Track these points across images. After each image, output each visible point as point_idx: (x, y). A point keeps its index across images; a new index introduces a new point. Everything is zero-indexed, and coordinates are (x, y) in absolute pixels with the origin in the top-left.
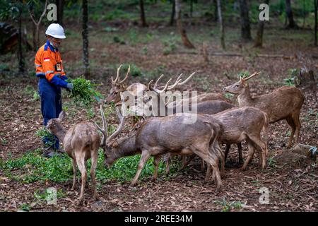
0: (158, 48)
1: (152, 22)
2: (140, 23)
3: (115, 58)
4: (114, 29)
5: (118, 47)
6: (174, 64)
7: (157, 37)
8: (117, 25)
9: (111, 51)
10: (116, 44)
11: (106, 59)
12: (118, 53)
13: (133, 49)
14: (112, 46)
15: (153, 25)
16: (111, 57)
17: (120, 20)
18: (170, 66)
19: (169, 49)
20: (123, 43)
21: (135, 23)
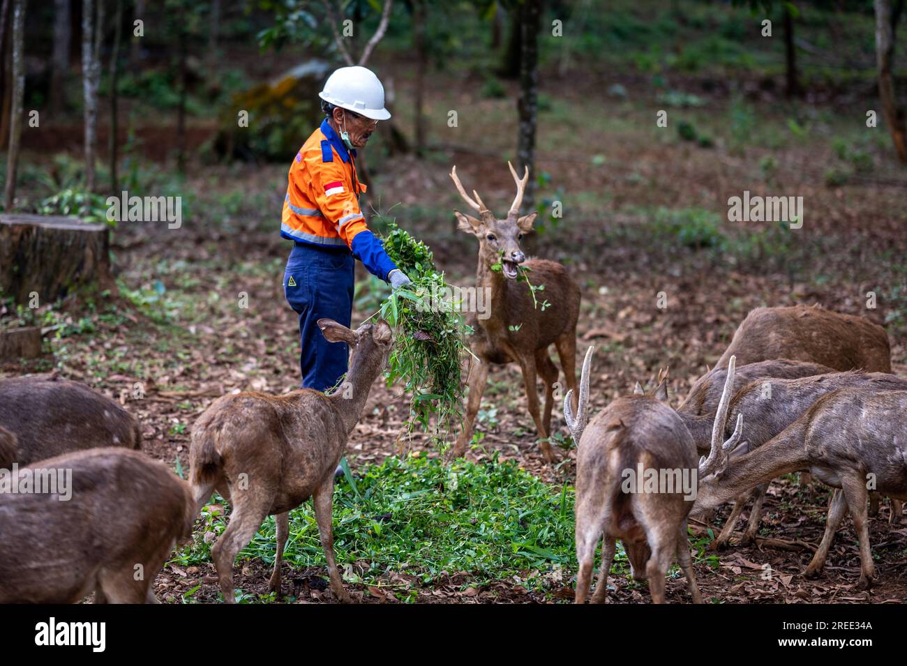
0: (814, 164)
1: (822, 82)
2: (782, 82)
3: (666, 190)
4: (694, 100)
5: (687, 154)
6: (849, 217)
7: (823, 129)
8: (707, 87)
9: (662, 166)
10: (683, 146)
11: (637, 190)
12: (682, 174)
13: (734, 163)
14: (670, 153)
15: (821, 90)
16: (654, 184)
17: (720, 71)
18: (835, 224)
19: (847, 169)
20: (706, 144)
21: (767, 84)
